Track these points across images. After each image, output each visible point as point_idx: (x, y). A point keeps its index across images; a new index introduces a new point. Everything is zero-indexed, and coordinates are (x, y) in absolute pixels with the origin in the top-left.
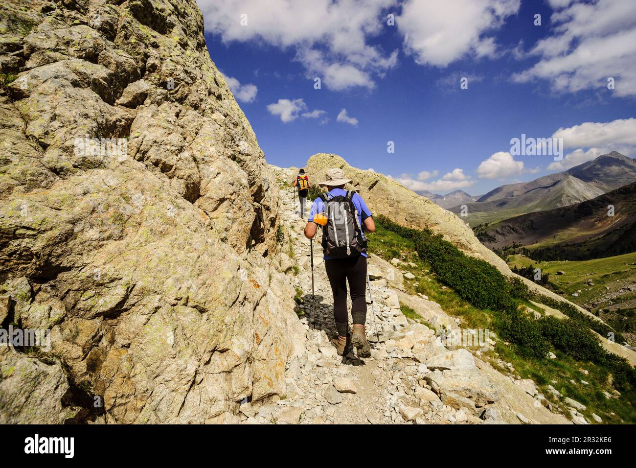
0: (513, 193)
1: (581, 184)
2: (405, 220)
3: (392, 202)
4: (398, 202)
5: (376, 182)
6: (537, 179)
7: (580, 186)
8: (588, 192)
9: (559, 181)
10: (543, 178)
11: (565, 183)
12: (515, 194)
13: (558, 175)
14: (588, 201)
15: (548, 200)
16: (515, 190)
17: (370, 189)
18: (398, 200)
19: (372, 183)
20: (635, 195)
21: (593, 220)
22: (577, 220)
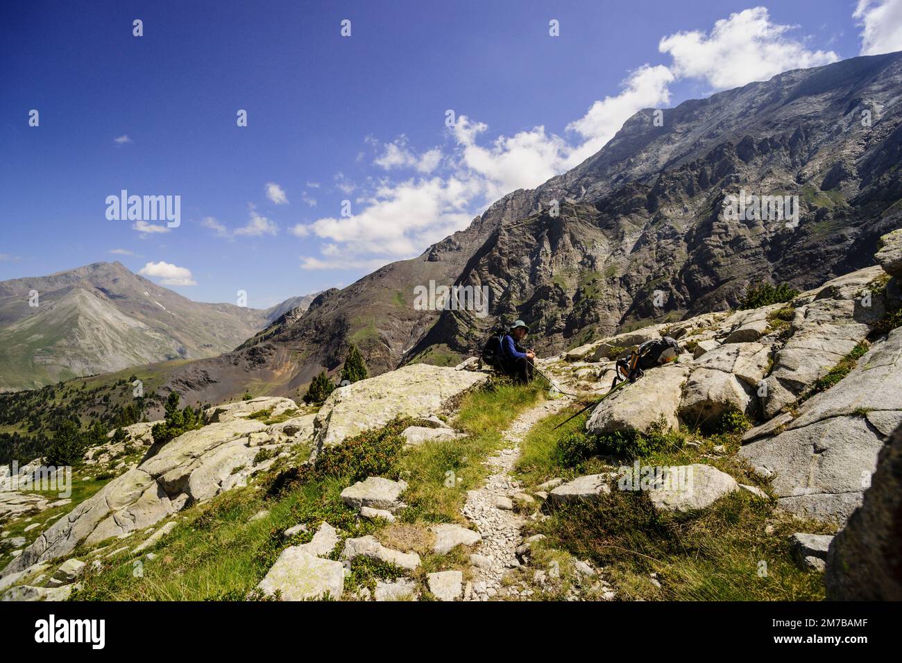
7: (98, 305)
20: (293, 343)
21: (269, 368)
22: (254, 368)
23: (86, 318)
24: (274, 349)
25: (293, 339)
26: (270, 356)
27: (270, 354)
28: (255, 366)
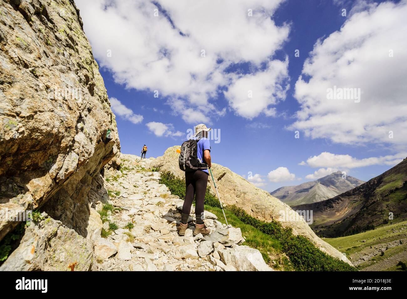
0: (288, 192)
1: (325, 189)
2: (251, 211)
3: (239, 193)
4: (245, 193)
5: (224, 174)
6: (301, 184)
7: (325, 190)
8: (329, 193)
9: (313, 186)
10: (305, 184)
11: (316, 187)
12: (290, 192)
13: (312, 182)
14: (330, 199)
15: (308, 197)
16: (289, 190)
17: (218, 180)
18: (244, 191)
19: (220, 175)
20: (354, 197)
21: (334, 211)
22: (326, 210)
23: (319, 195)
24: (341, 200)
25: (354, 195)
26: (337, 204)
27: (338, 203)
28: (327, 209)
